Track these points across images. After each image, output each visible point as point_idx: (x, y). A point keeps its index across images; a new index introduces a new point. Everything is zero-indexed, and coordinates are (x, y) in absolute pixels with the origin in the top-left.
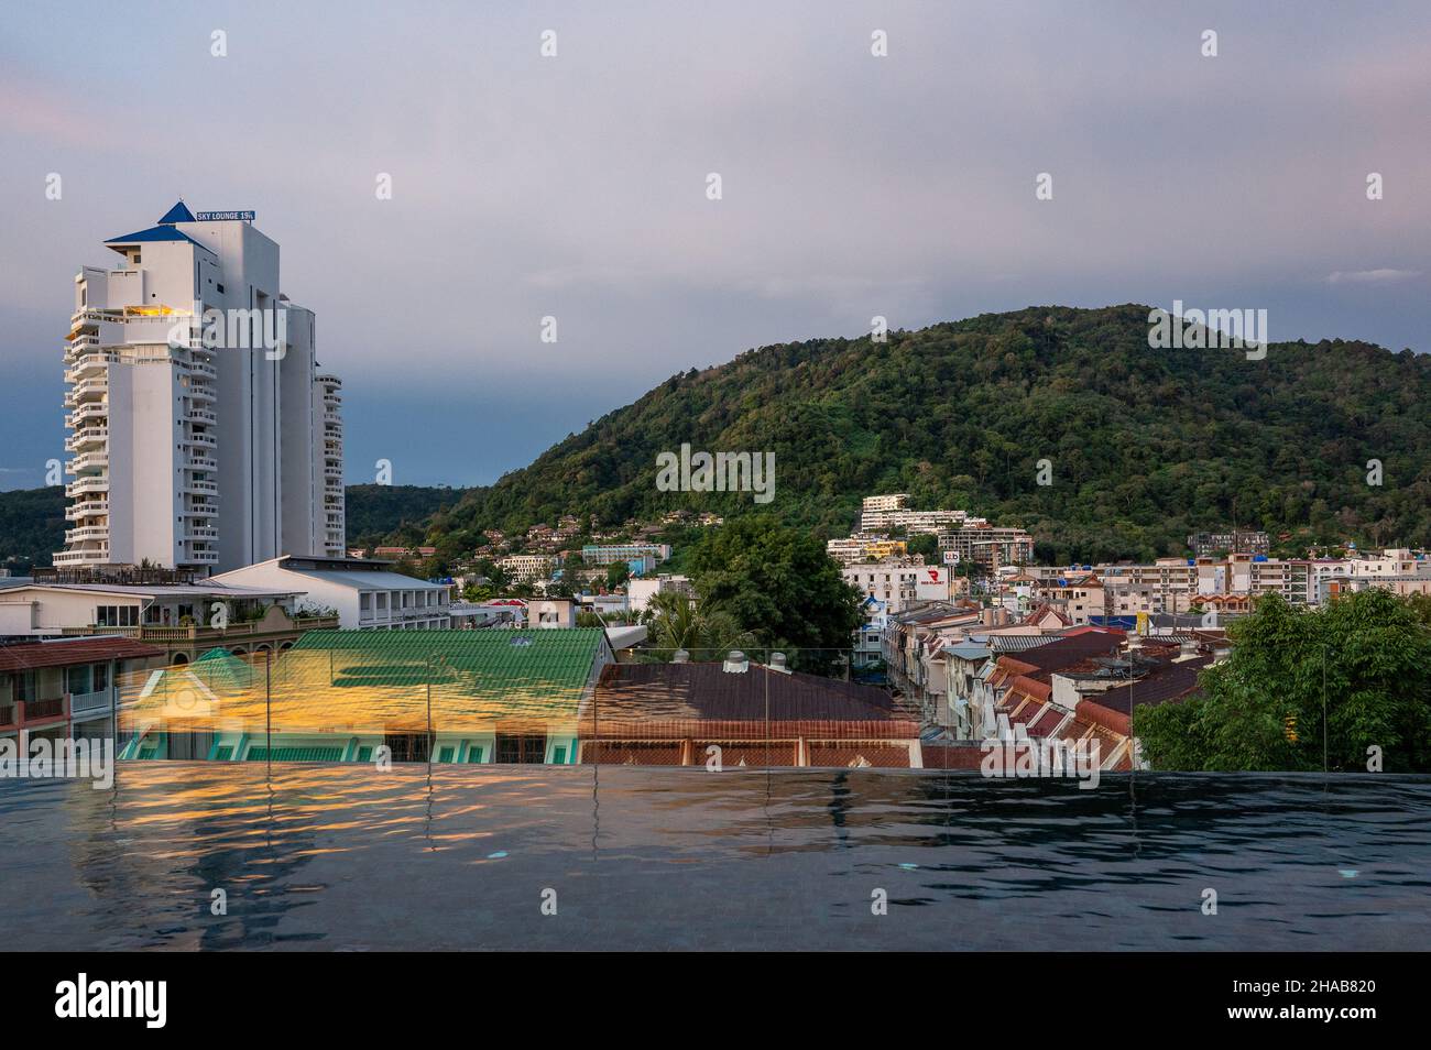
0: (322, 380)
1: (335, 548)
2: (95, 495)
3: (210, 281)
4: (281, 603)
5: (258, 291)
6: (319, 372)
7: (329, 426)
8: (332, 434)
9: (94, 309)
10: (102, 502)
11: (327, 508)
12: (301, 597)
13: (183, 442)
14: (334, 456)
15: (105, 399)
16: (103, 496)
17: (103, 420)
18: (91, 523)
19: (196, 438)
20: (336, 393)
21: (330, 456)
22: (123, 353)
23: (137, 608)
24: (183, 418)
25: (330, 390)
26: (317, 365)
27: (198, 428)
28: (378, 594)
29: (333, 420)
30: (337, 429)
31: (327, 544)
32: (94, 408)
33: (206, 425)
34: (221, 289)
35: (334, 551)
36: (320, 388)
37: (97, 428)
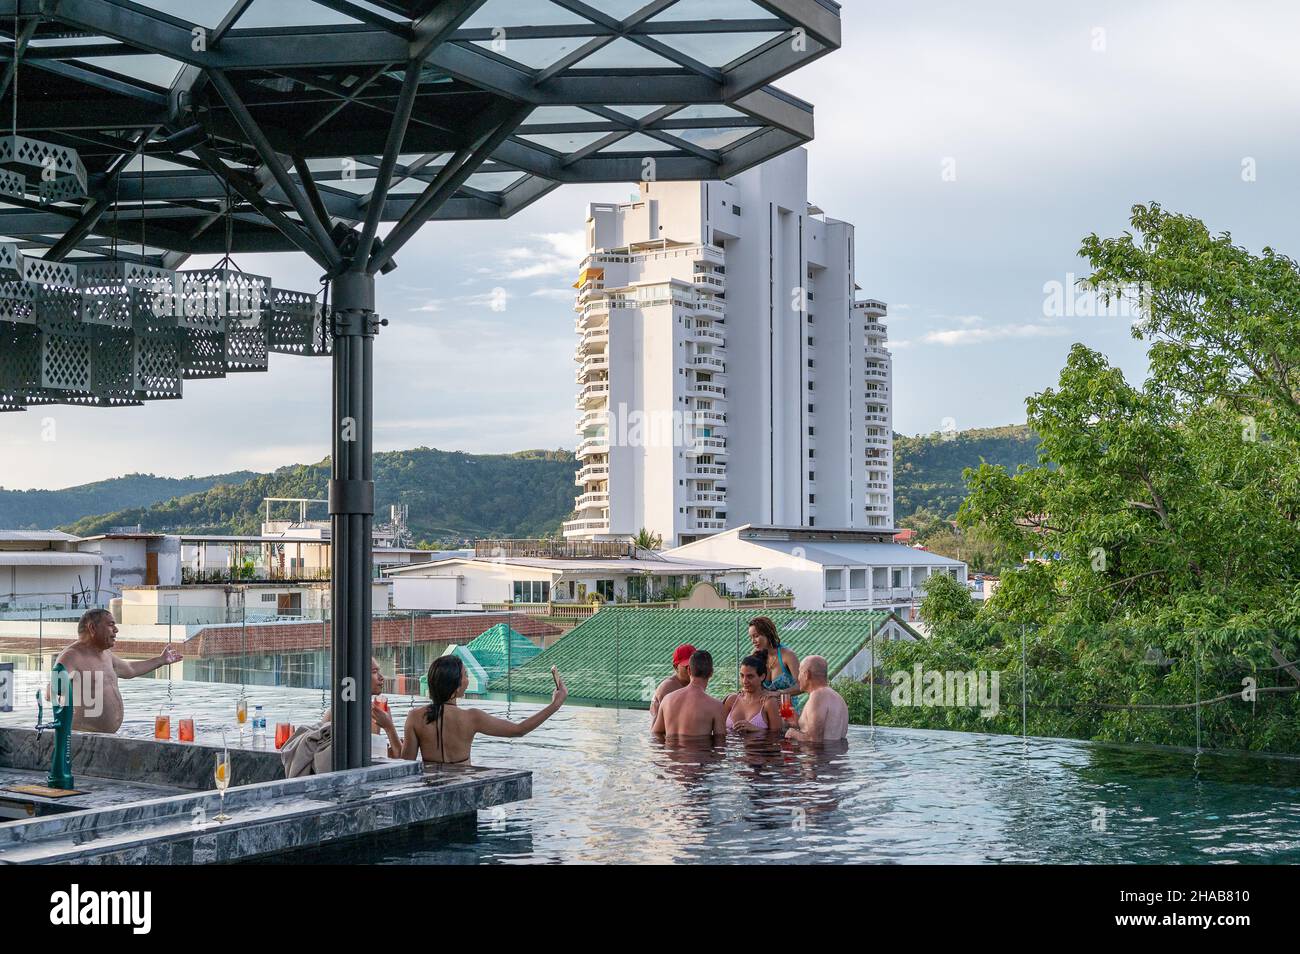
0: (862, 306)
1: (878, 513)
2: (598, 457)
3: (724, 203)
4: (720, 580)
5: (779, 207)
6: (860, 297)
7: (871, 363)
8: (874, 373)
9: (601, 250)
10: (605, 465)
11: (868, 463)
12: (753, 573)
13: (685, 393)
14: (877, 400)
15: (607, 350)
16: (605, 458)
17: (604, 374)
18: (594, 489)
19: (700, 388)
20: (881, 321)
21: (871, 399)
22: (628, 296)
23: (549, 583)
24: (685, 366)
25: (872, 318)
26: (857, 288)
27: (704, 376)
28: (853, 572)
29: (877, 355)
30: (881, 366)
31: (868, 508)
32: (596, 361)
33: (713, 372)
34: (737, 210)
35: (877, 517)
36: (860, 317)
37: (599, 383)
